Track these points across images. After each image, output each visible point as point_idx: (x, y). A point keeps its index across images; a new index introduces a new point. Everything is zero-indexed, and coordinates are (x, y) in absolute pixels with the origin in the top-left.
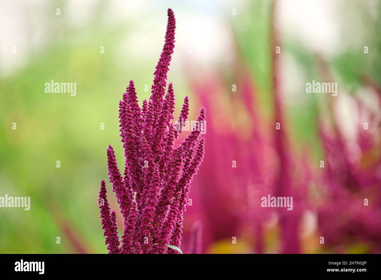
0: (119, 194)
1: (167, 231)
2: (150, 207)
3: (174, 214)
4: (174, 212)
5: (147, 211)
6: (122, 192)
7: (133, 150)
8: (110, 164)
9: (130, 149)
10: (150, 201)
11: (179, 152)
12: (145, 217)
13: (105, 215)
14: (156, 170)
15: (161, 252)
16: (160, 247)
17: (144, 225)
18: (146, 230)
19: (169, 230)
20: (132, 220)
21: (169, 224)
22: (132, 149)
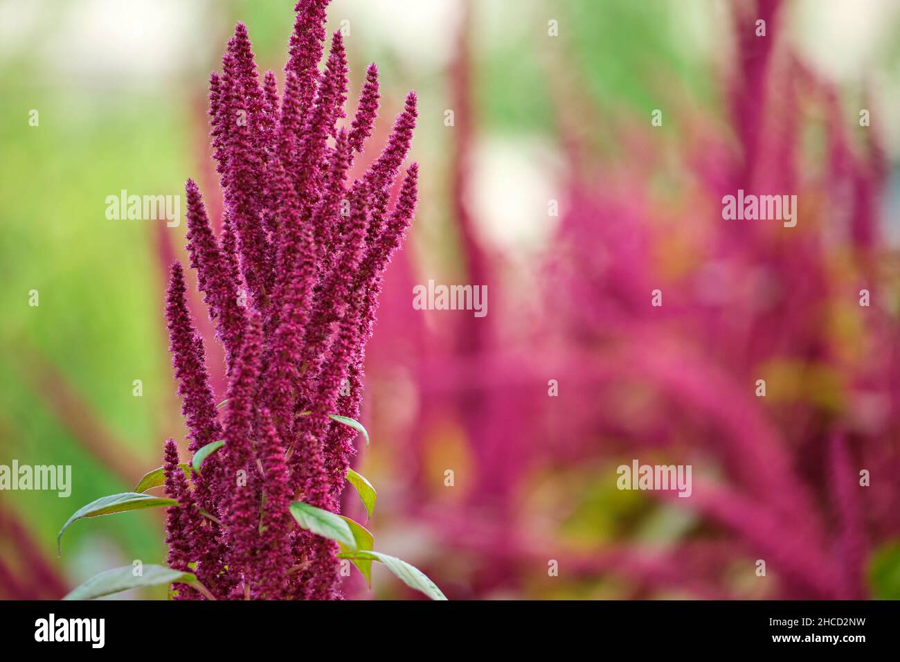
0: (217, 296)
1: (333, 383)
2: (292, 325)
3: (349, 343)
4: (350, 338)
5: (287, 334)
6: (224, 290)
7: (250, 191)
8: (195, 224)
9: (243, 190)
10: (292, 311)
11: (360, 196)
12: (281, 349)
13: (184, 344)
14: (306, 237)
15: (317, 430)
16: (317, 420)
17: (278, 369)
18: (283, 380)
19: (336, 380)
20: (251, 355)
21: (337, 365)
22: (248, 189)
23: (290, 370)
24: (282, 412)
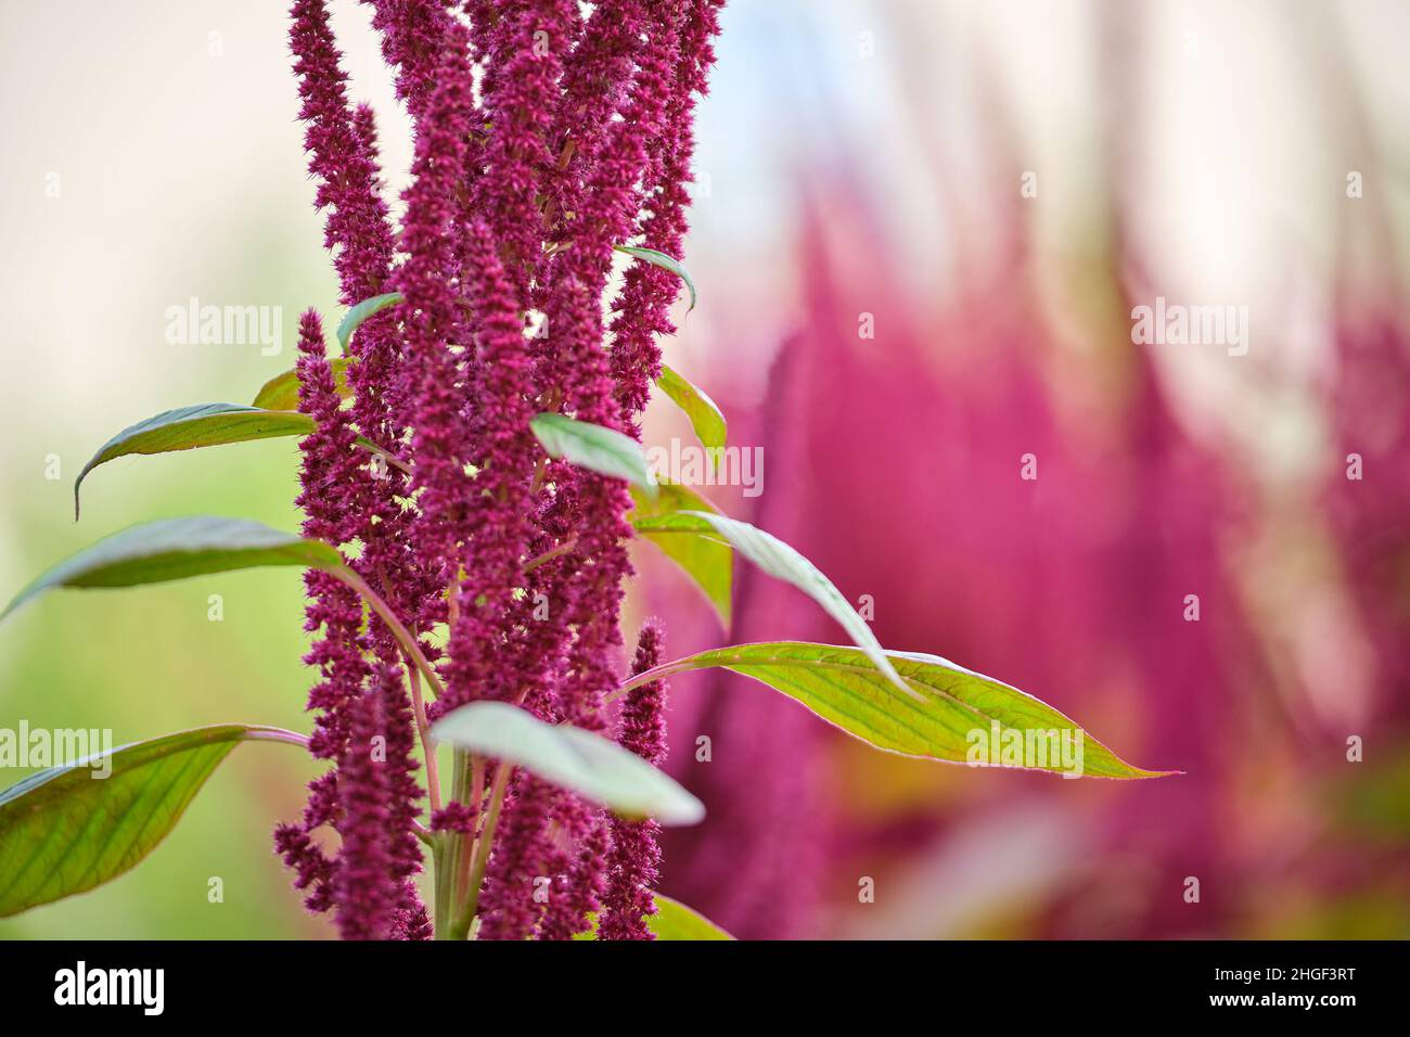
1: (620, 175)
2: (534, 52)
3: (655, 95)
4: (656, 84)
5: (523, 72)
10: (535, 22)
12: (512, 101)
18: (518, 167)
19: (628, 169)
20: (448, 110)
21: (630, 140)
23: (530, 145)
24: (517, 234)
